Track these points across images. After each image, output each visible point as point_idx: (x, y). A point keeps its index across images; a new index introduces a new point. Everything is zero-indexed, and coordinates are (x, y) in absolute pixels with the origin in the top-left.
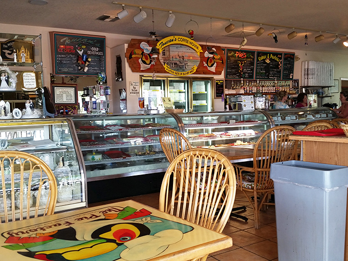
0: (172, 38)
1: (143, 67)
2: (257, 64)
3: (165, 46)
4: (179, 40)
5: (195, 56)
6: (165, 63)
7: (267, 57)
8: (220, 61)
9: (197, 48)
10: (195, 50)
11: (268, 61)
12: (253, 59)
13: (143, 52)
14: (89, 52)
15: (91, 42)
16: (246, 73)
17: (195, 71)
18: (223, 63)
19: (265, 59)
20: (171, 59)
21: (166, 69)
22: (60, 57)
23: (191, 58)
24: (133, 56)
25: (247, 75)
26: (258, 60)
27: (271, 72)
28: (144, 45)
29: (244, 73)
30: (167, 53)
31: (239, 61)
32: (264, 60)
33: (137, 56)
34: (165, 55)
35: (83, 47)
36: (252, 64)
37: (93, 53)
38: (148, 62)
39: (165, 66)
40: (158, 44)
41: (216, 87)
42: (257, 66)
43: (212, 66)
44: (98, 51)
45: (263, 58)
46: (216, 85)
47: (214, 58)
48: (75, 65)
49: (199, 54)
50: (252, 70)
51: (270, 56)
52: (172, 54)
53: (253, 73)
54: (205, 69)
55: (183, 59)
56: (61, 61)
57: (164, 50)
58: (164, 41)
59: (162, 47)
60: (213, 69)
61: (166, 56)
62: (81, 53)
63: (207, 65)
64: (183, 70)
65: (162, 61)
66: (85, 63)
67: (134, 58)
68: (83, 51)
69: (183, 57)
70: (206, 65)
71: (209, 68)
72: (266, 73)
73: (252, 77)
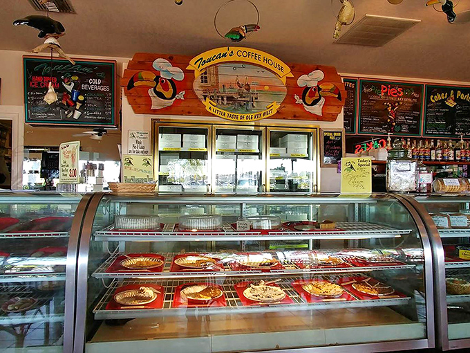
0: (223, 50)
1: (157, 103)
2: (427, 108)
3: (206, 65)
4: (240, 53)
5: (276, 84)
6: (205, 97)
7: (449, 95)
8: (333, 95)
9: (282, 69)
10: (275, 73)
11: (451, 103)
12: (419, 99)
13: (158, 77)
14: (84, 87)
15: (88, 70)
16: (404, 123)
17: (274, 112)
18: (339, 98)
19: (445, 99)
20: (221, 90)
21: (207, 109)
22: (33, 95)
23: (266, 88)
24: (136, 84)
25: (404, 127)
26: (428, 101)
27: (459, 124)
28: (160, 64)
29: (399, 124)
30: (211, 79)
31: (387, 102)
32: (443, 101)
33: (144, 83)
34: (206, 82)
35: (73, 78)
36: (416, 107)
37: (91, 88)
38: (168, 94)
39: (207, 103)
40: (192, 62)
41: (325, 144)
42: (427, 112)
43: (314, 103)
44: (100, 85)
45: (439, 97)
46: (325, 142)
47: (320, 89)
48: (58, 109)
49: (284, 80)
50: (417, 118)
51: (455, 94)
52: (222, 80)
53: (418, 125)
54: (298, 110)
55: (248, 90)
56: (35, 101)
57: (206, 73)
58: (206, 56)
59: (201, 67)
60: (317, 109)
61: (208, 84)
62: (69, 88)
63: (304, 101)
64: (247, 110)
65: (199, 93)
66: (76, 105)
67: (138, 87)
68: (73, 84)
69: (248, 85)
70: (300, 101)
71: (307, 108)
72: (447, 125)
73: (416, 131)
